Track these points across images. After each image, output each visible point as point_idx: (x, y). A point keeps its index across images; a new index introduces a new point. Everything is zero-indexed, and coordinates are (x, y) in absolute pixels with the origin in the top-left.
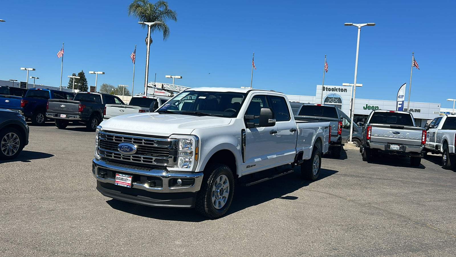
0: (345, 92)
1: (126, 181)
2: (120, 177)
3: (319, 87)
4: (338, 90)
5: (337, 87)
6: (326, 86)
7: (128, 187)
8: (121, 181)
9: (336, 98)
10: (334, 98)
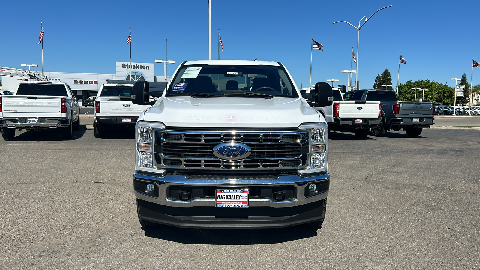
0: (147, 69)
1: (238, 198)
2: (225, 194)
3: (119, 64)
4: (139, 67)
5: (139, 64)
6: (126, 63)
7: (244, 207)
8: (228, 200)
9: (139, 76)
10: (136, 76)
